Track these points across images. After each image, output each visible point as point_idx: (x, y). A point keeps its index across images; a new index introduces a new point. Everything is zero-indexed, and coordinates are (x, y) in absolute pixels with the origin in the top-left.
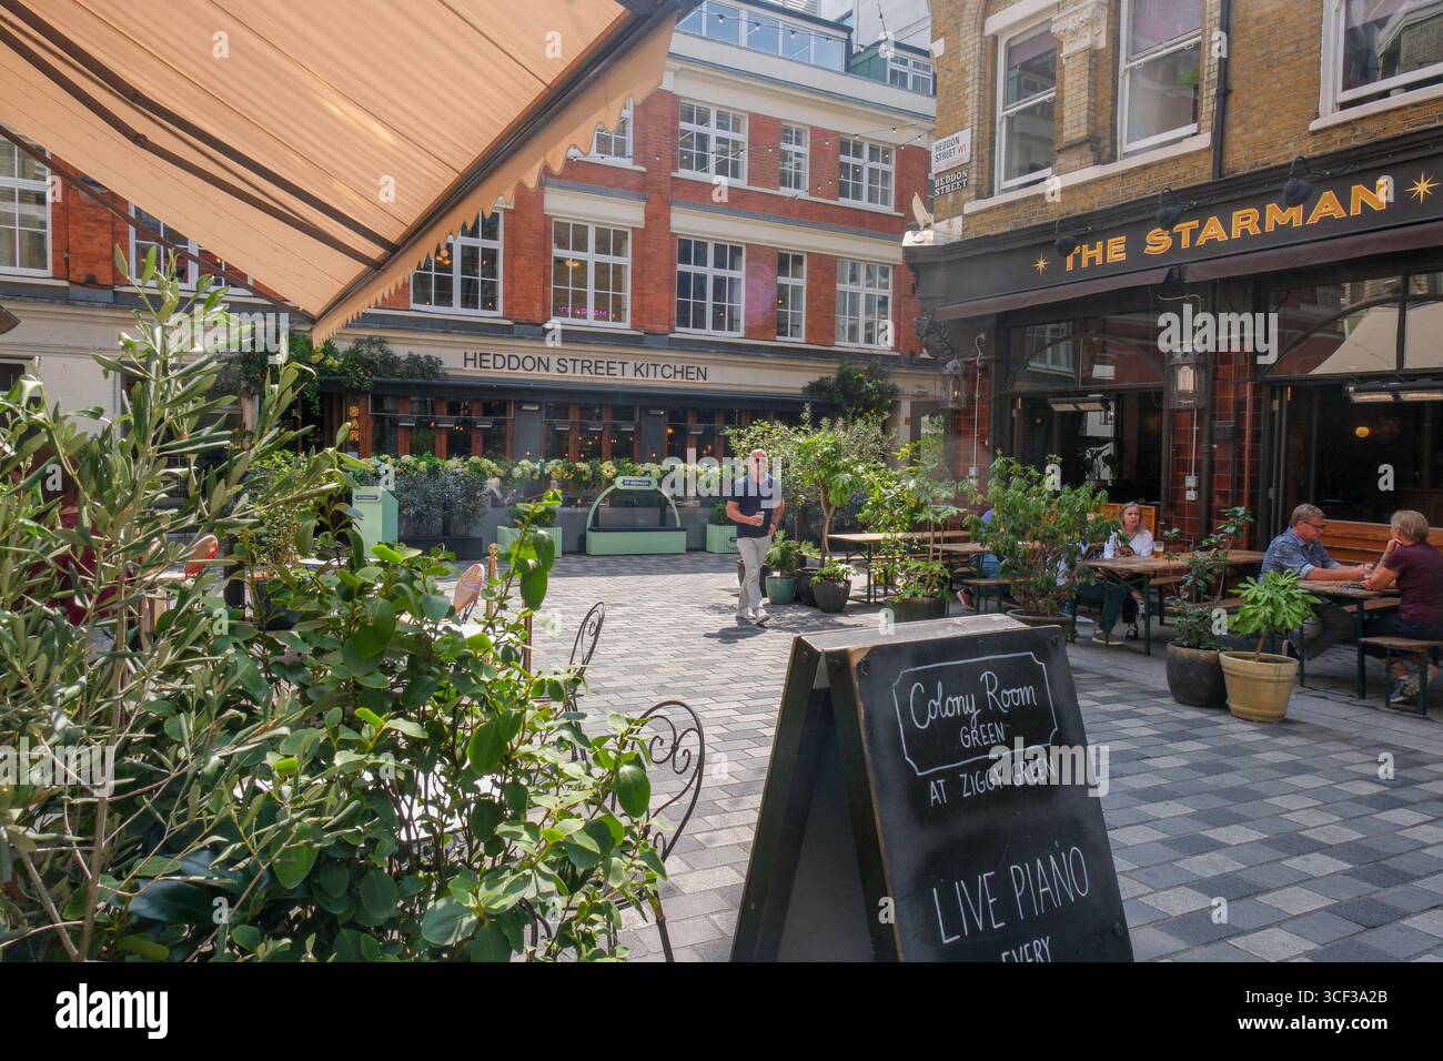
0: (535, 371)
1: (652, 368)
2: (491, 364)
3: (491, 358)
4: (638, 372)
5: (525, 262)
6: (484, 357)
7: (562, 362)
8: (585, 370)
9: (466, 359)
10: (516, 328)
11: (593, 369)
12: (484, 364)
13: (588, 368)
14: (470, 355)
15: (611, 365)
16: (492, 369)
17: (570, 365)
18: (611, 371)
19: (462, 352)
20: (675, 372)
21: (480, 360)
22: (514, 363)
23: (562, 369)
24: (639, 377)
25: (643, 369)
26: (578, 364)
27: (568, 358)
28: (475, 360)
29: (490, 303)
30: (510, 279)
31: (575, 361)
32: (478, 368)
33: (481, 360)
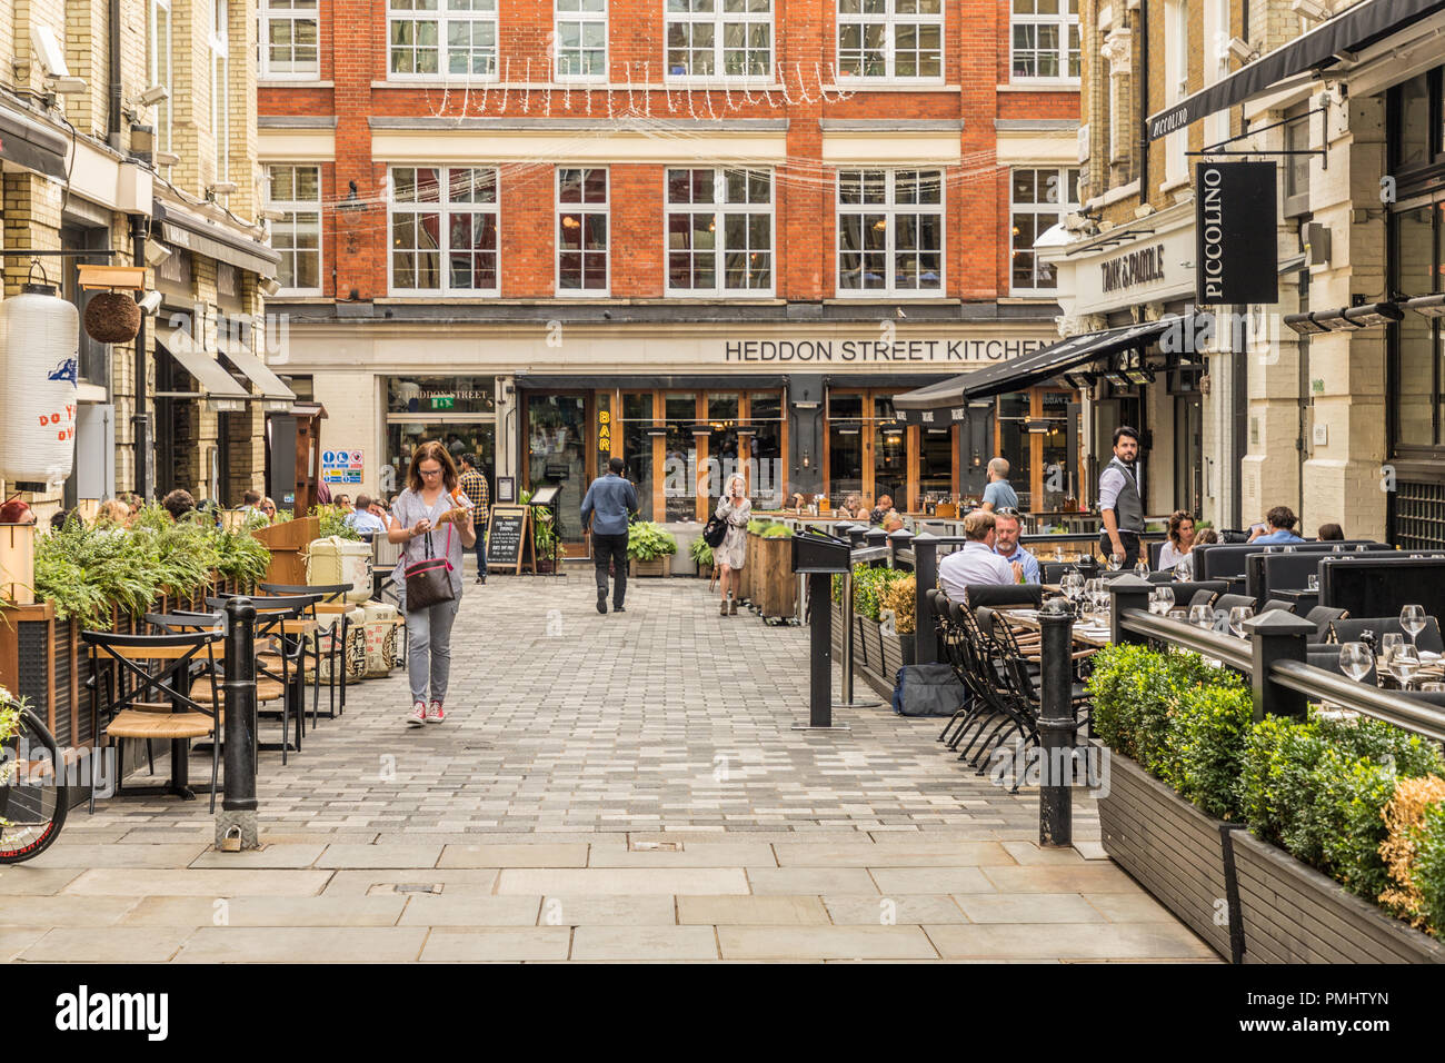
0: (814, 360)
1: (972, 348)
2: (758, 355)
3: (758, 347)
4: (953, 354)
5: (800, 227)
6: (750, 347)
7: (848, 347)
8: (879, 354)
9: (728, 351)
10: (791, 308)
11: (889, 353)
12: (750, 355)
13: (883, 351)
14: (734, 345)
15: (914, 346)
16: (760, 361)
17: (859, 349)
18: (914, 355)
19: (725, 341)
20: (1007, 350)
21: (745, 351)
22: (787, 351)
23: (850, 355)
24: (954, 358)
25: (960, 349)
26: (870, 349)
27: (855, 342)
28: (739, 351)
29: (761, 280)
30: (783, 249)
31: (865, 344)
32: (743, 361)
33: (747, 351)
